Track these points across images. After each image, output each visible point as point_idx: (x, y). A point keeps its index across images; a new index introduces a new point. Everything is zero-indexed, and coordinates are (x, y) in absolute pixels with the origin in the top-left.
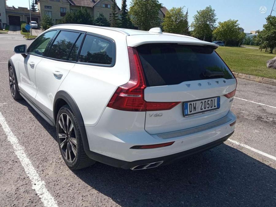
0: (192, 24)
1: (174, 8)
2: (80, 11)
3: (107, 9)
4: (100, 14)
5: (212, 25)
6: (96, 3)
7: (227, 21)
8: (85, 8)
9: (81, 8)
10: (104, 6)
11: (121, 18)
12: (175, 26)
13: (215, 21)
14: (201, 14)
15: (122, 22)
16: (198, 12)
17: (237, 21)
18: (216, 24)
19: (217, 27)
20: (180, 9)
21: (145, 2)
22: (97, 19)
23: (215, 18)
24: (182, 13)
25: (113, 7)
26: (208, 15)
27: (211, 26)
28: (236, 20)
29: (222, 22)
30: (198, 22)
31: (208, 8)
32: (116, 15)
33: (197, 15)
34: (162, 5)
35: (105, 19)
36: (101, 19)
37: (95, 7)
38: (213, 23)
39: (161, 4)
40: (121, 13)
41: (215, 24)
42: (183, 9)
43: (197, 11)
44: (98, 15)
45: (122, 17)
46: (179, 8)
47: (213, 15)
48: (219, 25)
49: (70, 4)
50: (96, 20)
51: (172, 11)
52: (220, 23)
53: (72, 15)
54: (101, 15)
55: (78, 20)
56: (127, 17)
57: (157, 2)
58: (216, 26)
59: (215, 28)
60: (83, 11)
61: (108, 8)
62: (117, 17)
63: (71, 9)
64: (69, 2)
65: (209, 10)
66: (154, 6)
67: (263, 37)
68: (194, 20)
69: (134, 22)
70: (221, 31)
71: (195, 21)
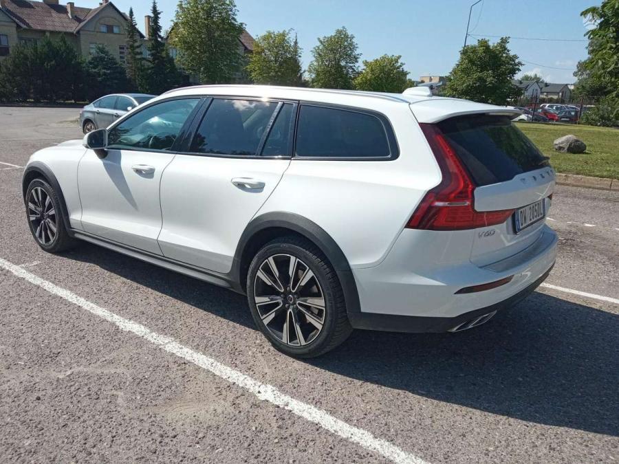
0: (310, 66)
1: (269, 33)
2: (49, 44)
3: (111, 35)
4: (99, 48)
5: (351, 67)
6: (84, 23)
7: (379, 58)
8: (61, 35)
9: (48, 34)
10: (104, 29)
11: (150, 57)
12: (276, 72)
13: (356, 59)
14: (326, 44)
15: (152, 66)
16: (321, 42)
17: (399, 57)
18: (360, 66)
19: (361, 72)
20: (284, 35)
21: (205, 19)
22: (93, 59)
23: (357, 52)
24: (288, 43)
25: (129, 32)
26: (340, 47)
27: (351, 70)
28: (396, 55)
29: (371, 60)
30: (323, 62)
31: (339, 32)
32: (138, 50)
33: (318, 47)
34: (244, 26)
35: (113, 59)
36: (102, 59)
37: (81, 32)
38: (353, 63)
39: (242, 24)
40: (149, 45)
41: (357, 65)
42: (290, 35)
43: (319, 39)
44: (93, 51)
45: (152, 55)
46: (281, 32)
47: (352, 47)
48: (365, 67)
49: (18, 27)
50: (90, 63)
51: (265, 38)
52: (366, 63)
53: (29, 51)
54: (102, 50)
55: (45, 65)
56: (164, 54)
57: (233, 21)
58: (360, 69)
59: (359, 73)
60: (56, 42)
61: (116, 34)
62: (141, 53)
63: (20, 38)
64: (14, 22)
65: (343, 36)
66: (226, 30)
67: (459, 88)
68: (314, 59)
69: (183, 64)
70: (370, 80)
71: (317, 61)
